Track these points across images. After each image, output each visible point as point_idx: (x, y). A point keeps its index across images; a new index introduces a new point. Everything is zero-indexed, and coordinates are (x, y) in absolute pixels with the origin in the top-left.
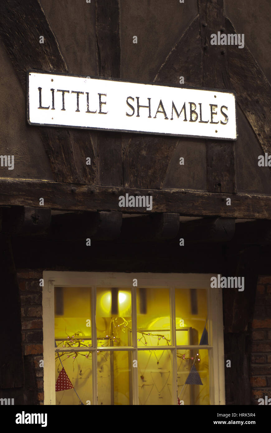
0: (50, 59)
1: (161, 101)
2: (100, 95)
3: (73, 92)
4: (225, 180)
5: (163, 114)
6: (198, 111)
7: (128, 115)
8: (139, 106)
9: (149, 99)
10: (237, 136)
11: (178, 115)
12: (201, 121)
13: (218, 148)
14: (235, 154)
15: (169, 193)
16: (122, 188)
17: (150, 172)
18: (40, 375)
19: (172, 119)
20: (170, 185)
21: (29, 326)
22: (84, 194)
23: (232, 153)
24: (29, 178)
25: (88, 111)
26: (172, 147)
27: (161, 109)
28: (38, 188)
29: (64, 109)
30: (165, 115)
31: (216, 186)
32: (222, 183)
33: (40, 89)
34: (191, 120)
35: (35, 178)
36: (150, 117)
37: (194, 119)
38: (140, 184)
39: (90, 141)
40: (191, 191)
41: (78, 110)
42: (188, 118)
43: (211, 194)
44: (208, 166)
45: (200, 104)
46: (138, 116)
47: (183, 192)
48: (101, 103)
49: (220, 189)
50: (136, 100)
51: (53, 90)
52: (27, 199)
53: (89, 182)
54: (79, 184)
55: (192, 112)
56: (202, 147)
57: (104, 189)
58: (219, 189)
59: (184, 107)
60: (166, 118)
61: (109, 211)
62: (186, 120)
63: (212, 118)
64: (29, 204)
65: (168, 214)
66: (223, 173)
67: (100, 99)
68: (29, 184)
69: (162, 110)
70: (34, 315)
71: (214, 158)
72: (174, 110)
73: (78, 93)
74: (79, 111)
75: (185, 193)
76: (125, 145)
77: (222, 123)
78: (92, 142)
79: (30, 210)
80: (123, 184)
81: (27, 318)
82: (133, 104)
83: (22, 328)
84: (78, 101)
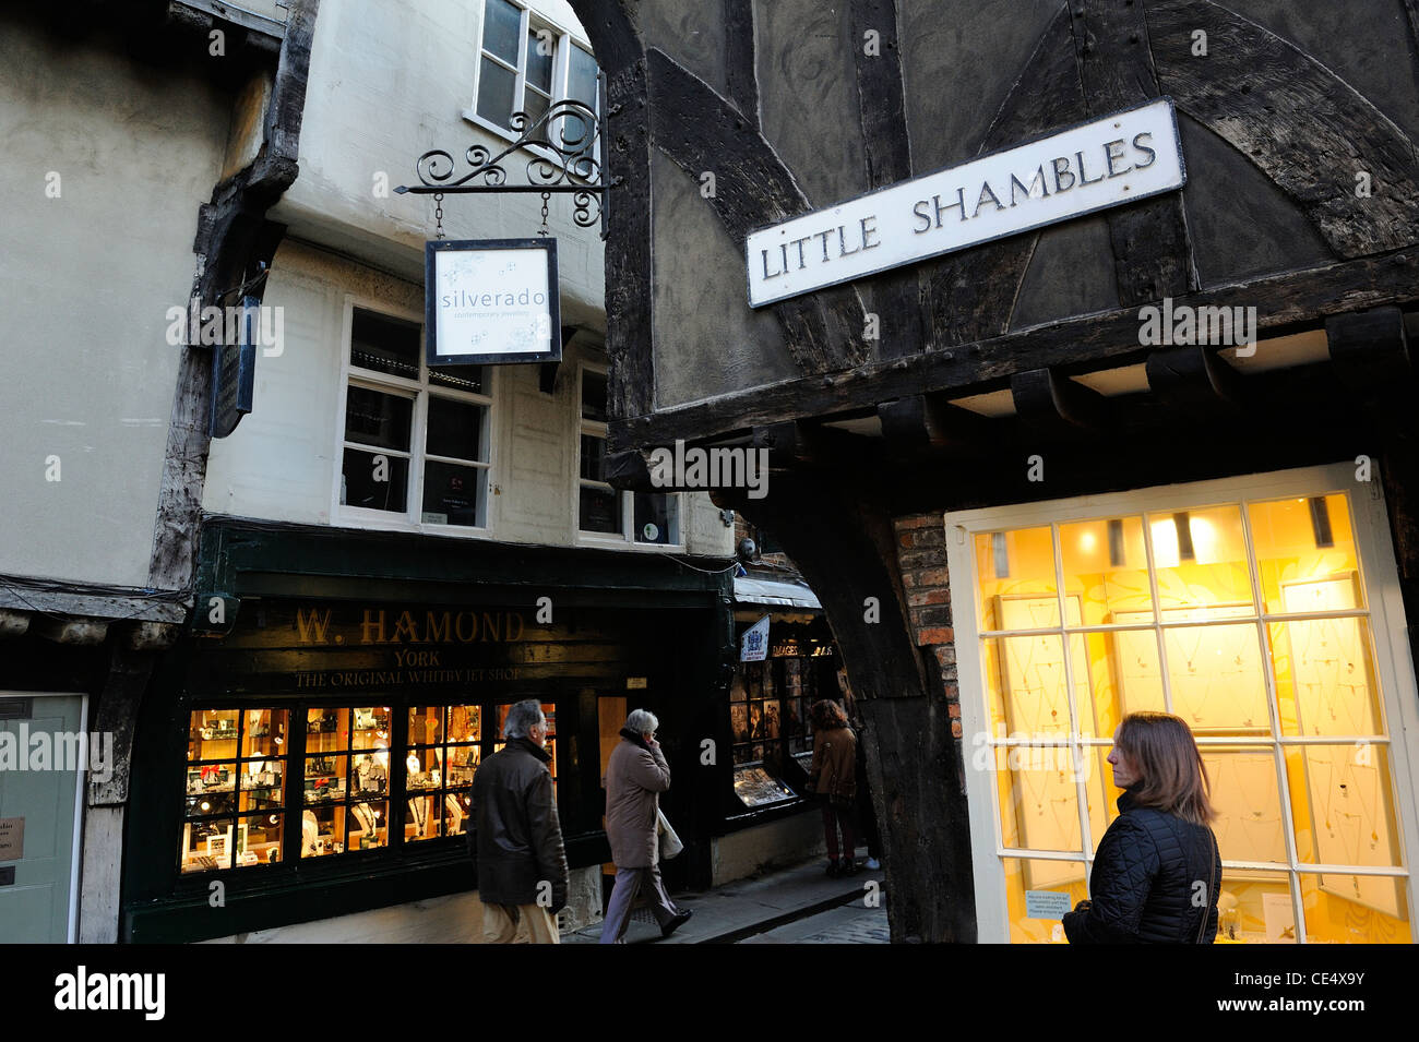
0: (780, 204)
1: (986, 184)
2: (863, 222)
3: (816, 235)
4: (1166, 274)
5: (993, 205)
6: (1074, 168)
7: (917, 232)
8: (938, 210)
9: (960, 191)
10: (1184, 179)
11: (1028, 193)
12: (1084, 182)
13: (1136, 218)
14: (1184, 214)
15: (1021, 337)
16: (920, 355)
17: (977, 312)
18: (947, 677)
19: (1014, 205)
20: (1023, 321)
21: (924, 600)
22: (848, 384)
23: (1177, 214)
24: (762, 383)
25: (844, 254)
26: (1023, 253)
27: (987, 197)
28: (773, 395)
29: (802, 266)
30: (998, 202)
31: (1143, 291)
32: (1156, 282)
33: (764, 253)
34: (1059, 189)
35: (771, 381)
36: (964, 218)
37: (1063, 186)
38: (957, 337)
39: (856, 298)
40: (1072, 319)
41: (826, 260)
42: (1051, 188)
43: (1127, 311)
44: (1116, 259)
45: (1079, 155)
46: (939, 225)
47: (1054, 327)
48: (865, 233)
49: (1154, 296)
50: (932, 204)
51: (783, 246)
52: (760, 416)
53: (857, 362)
54: (837, 372)
55: (1059, 175)
56: (1099, 229)
57: (885, 367)
58: (1151, 295)
59: (1040, 173)
60: (1000, 208)
61: (896, 399)
62: (1046, 194)
63: (1110, 168)
64: (761, 422)
65: (1020, 376)
66: (1157, 262)
67: (863, 228)
68: (759, 392)
69: (990, 198)
70: (931, 583)
71: (1132, 240)
72: (1016, 188)
73: (824, 235)
74: (828, 260)
75: (1060, 325)
76: (923, 283)
77: (1138, 167)
78: (860, 299)
79: (761, 429)
80: (922, 348)
81: (919, 588)
82: (930, 211)
83: (911, 604)
84: (825, 245)
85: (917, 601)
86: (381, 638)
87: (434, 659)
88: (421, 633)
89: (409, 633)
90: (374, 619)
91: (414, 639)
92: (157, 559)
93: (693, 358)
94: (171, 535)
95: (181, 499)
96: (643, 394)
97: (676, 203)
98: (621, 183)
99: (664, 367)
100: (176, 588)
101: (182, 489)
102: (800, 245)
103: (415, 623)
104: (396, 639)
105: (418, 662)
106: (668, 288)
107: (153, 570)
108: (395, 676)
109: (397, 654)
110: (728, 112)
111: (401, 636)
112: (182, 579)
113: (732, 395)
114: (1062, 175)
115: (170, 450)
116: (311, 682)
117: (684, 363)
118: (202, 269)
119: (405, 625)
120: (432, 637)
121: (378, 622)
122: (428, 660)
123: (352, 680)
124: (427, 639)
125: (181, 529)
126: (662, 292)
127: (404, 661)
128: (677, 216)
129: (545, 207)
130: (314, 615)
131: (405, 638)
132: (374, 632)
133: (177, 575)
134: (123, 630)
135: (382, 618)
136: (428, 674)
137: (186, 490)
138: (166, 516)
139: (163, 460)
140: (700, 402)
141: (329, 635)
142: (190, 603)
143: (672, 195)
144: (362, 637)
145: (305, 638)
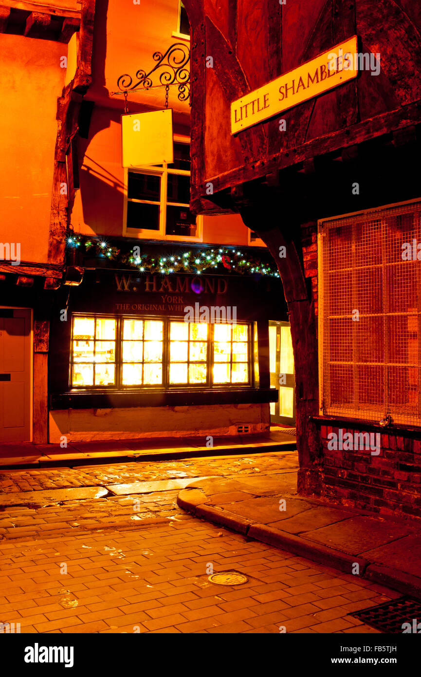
0: (241, 89)
1: (301, 77)
2: (265, 96)
3: (251, 103)
4: (350, 115)
5: (302, 87)
6: (326, 69)
7: (280, 100)
8: (286, 90)
9: (293, 81)
10: (358, 73)
11: (313, 81)
12: (329, 76)
13: (343, 91)
14: (356, 90)
15: (307, 145)
17: (296, 134)
18: (315, 290)
19: (308, 87)
20: (308, 138)
21: (309, 258)
22: (259, 167)
24: (235, 168)
25: (258, 111)
26: (311, 108)
27: (301, 83)
28: (237, 173)
29: (246, 116)
30: (304, 86)
33: (236, 110)
34: (322, 79)
36: (294, 93)
38: (290, 145)
41: (253, 113)
42: (320, 79)
44: (337, 109)
46: (286, 97)
47: (316, 140)
48: (265, 101)
50: (285, 87)
51: (241, 107)
53: (262, 157)
54: (256, 162)
56: (334, 96)
57: (269, 159)
58: (345, 125)
59: (317, 73)
60: (304, 88)
61: (271, 173)
62: (318, 82)
64: (233, 184)
65: (306, 161)
66: (348, 110)
67: (265, 99)
68: (234, 172)
70: (312, 250)
71: (342, 100)
72: (309, 79)
73: (253, 102)
75: (319, 139)
78: (263, 130)
79: (233, 187)
80: (280, 150)
81: (308, 253)
82: (283, 90)
83: (304, 260)
84: (253, 107)
85: (307, 258)
86: (154, 289)
87: (180, 300)
88: (174, 288)
89: (168, 287)
91: (170, 290)
92: (50, 252)
93: (216, 158)
94: (55, 242)
95: (58, 226)
96: (201, 174)
97: (212, 89)
98: (196, 80)
99: (207, 162)
100: (58, 264)
101: (58, 223)
102: (246, 107)
103: (170, 283)
104: (161, 290)
105: (173, 301)
106: (209, 127)
107: (49, 256)
108: (162, 307)
109: (162, 297)
110: (227, 46)
111: (164, 288)
112: (60, 260)
113: (226, 173)
114: (323, 73)
115: (53, 206)
116: (123, 308)
117: (213, 159)
118: (60, 127)
119: (166, 283)
120: (180, 290)
121: (152, 281)
122: (178, 300)
123: (141, 307)
124: (177, 291)
125: (59, 239)
126: (207, 129)
127: (166, 300)
128: (213, 94)
129: (167, 94)
130: (123, 278)
131: (166, 290)
132: (151, 287)
133: (59, 259)
134: (40, 279)
135: (154, 280)
136: (178, 307)
137: (60, 223)
138: (52, 234)
139: (50, 210)
140: (217, 177)
141: (130, 287)
142: (64, 270)
143: (211, 85)
144: (145, 288)
145: (119, 288)
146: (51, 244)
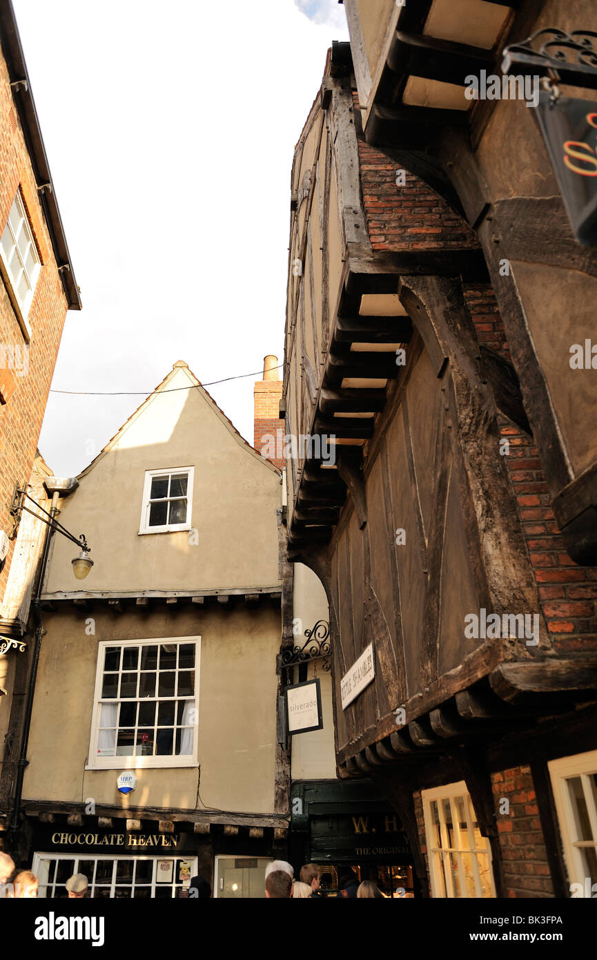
86: (395, 829)
90: (390, 819)
92: (276, 802)
94: (280, 791)
95: (282, 775)
100: (284, 813)
101: (282, 772)
107: (275, 806)
109: (405, 837)
112: (286, 809)
115: (276, 756)
116: (363, 853)
123: (383, 851)
125: (283, 788)
130: (361, 819)
132: (391, 826)
133: (283, 808)
134: (269, 831)
135: (394, 819)
137: (284, 772)
138: (277, 783)
139: (274, 760)
141: (369, 828)
142: (289, 819)
144: (385, 828)
145: (357, 830)
146: (276, 794)
